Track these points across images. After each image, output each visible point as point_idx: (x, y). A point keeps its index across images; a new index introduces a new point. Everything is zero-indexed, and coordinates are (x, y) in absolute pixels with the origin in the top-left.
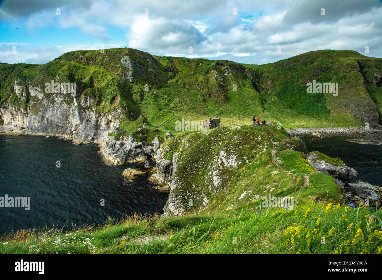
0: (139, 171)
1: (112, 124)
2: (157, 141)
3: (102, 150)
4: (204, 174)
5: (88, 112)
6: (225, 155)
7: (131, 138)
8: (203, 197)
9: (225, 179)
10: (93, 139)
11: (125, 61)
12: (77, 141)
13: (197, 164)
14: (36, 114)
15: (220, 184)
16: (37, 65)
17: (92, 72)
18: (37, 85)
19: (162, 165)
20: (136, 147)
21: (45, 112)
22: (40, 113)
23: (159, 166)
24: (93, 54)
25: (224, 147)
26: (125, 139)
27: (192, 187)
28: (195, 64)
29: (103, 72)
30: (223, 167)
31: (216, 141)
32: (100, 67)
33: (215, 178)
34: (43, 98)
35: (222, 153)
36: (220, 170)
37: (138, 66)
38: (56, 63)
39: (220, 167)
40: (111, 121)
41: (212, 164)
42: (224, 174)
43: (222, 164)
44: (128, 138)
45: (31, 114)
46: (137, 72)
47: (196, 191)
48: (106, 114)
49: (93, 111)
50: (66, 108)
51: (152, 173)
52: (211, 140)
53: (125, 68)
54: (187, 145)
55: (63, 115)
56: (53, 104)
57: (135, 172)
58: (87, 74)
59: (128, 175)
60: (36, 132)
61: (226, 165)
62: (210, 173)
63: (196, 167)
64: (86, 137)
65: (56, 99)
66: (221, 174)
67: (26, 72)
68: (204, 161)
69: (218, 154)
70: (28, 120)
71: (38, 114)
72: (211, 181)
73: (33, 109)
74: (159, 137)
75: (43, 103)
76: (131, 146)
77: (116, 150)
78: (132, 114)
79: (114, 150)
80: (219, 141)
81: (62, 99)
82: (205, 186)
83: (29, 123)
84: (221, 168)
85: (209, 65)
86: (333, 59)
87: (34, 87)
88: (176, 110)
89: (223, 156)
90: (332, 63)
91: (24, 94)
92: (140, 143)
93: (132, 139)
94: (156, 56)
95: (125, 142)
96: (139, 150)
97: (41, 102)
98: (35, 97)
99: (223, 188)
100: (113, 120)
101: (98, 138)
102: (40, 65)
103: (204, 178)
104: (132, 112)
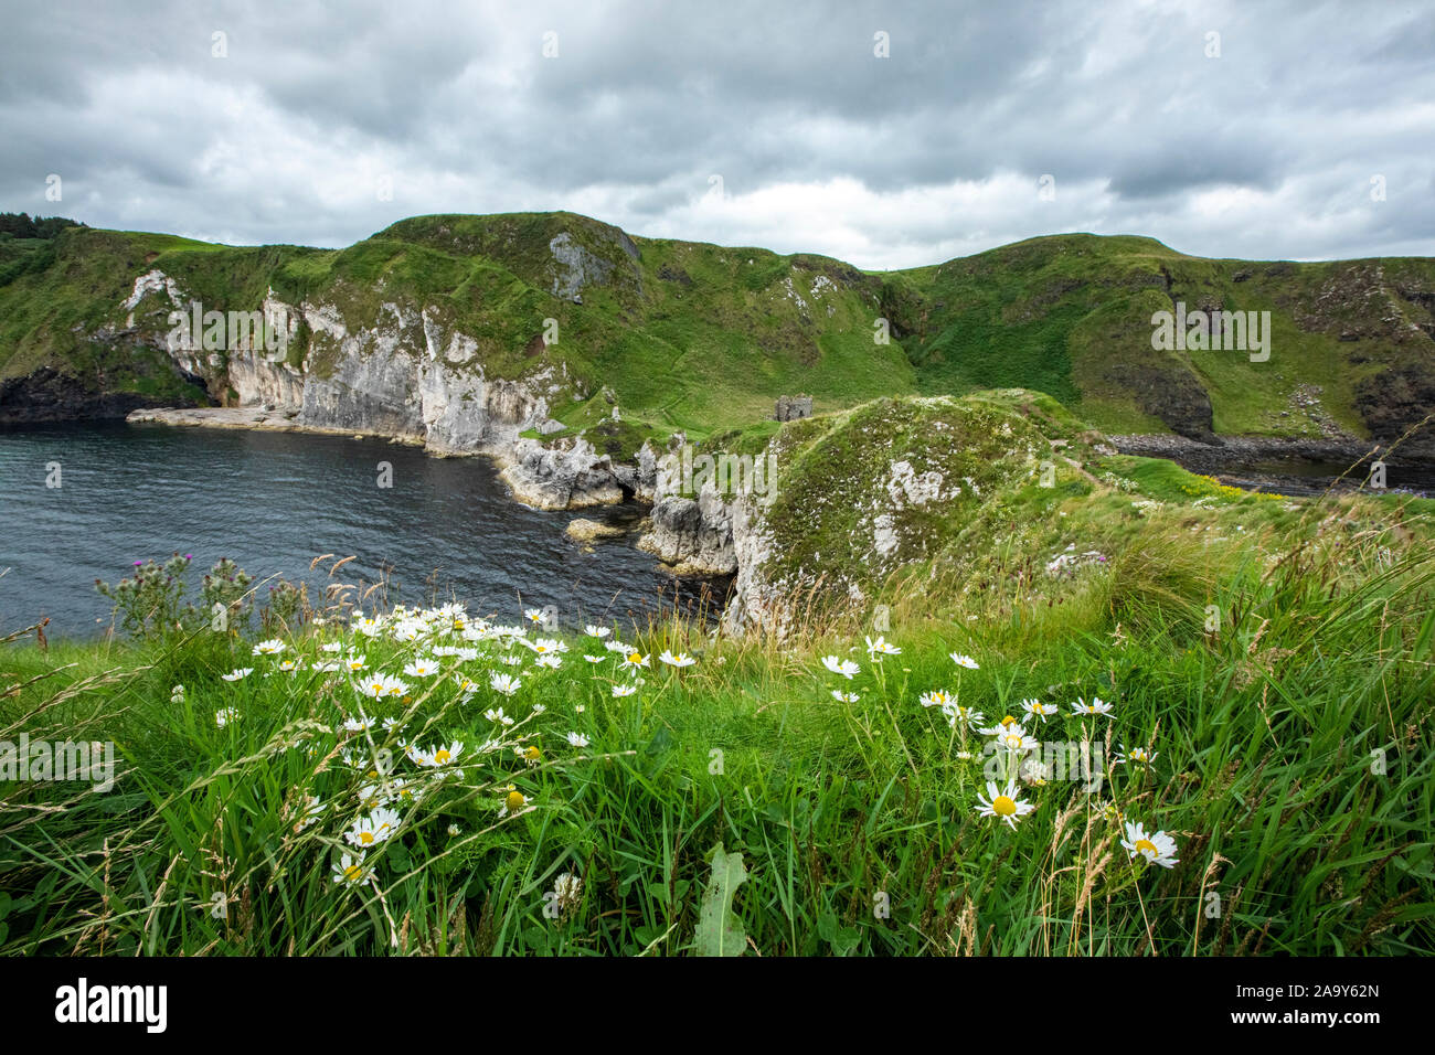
0: (607, 526)
1: (528, 409)
2: (650, 452)
3: (504, 473)
4: (844, 522)
5: (465, 376)
6: (911, 472)
7: (581, 444)
8: (845, 584)
9: (910, 536)
10: (479, 445)
11: (560, 245)
12: (438, 450)
13: (823, 496)
14: (327, 378)
15: (896, 549)
16: (326, 251)
17: (473, 271)
18: (328, 301)
19: (674, 511)
20: (595, 467)
21: (350, 376)
22: (337, 377)
23: (665, 512)
24: (475, 226)
25: (905, 452)
26: (563, 446)
27: (813, 559)
28: (736, 262)
29: (502, 274)
30: (905, 504)
31: (876, 438)
32: (493, 259)
33: (880, 536)
34: (344, 337)
35: (900, 467)
36: (896, 513)
37: (594, 260)
38: (376, 246)
39: (894, 504)
40: (524, 401)
41: (868, 496)
42: (908, 523)
43: (904, 496)
44: (572, 445)
45: (312, 377)
46: (591, 276)
47: (826, 568)
48: (514, 382)
49: (478, 373)
50: (406, 365)
51: (640, 534)
52: (862, 433)
53: (560, 264)
54: (779, 450)
55: (399, 382)
56: (371, 353)
57: (597, 528)
58: (460, 278)
59: (582, 535)
60: (328, 424)
61: (912, 498)
62: (864, 521)
63: (823, 506)
64: (462, 440)
65: (379, 340)
66: (899, 525)
67: (296, 268)
68: (843, 490)
69: (886, 469)
70: (305, 392)
71: (332, 380)
72: (867, 542)
73: (318, 366)
74: (653, 441)
75: (343, 349)
76: (583, 462)
77: (543, 472)
78: (579, 383)
79: (538, 473)
80: (886, 436)
81: (394, 341)
82: (850, 554)
83: (308, 401)
84: (899, 508)
85: (772, 264)
86: (1095, 257)
87: (318, 306)
88: (692, 378)
89: (903, 476)
90: (1092, 268)
91: (294, 325)
92: (606, 457)
93: (585, 447)
94: (639, 238)
95: (565, 454)
96: (602, 475)
97: (338, 348)
98: (322, 334)
99: (906, 560)
100: (530, 399)
101: (491, 443)
102: (333, 250)
103: (845, 534)
104: (580, 379)
